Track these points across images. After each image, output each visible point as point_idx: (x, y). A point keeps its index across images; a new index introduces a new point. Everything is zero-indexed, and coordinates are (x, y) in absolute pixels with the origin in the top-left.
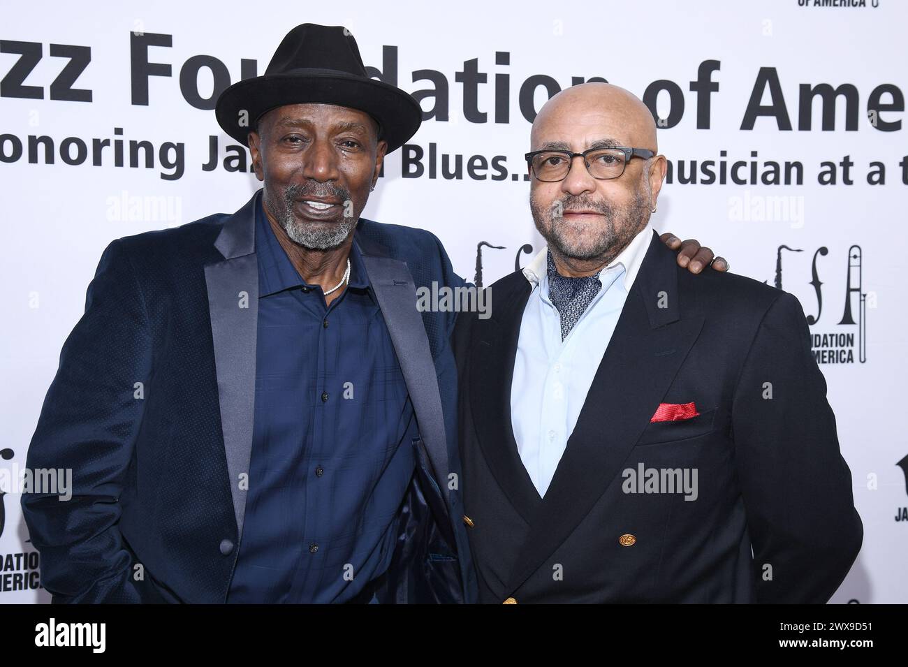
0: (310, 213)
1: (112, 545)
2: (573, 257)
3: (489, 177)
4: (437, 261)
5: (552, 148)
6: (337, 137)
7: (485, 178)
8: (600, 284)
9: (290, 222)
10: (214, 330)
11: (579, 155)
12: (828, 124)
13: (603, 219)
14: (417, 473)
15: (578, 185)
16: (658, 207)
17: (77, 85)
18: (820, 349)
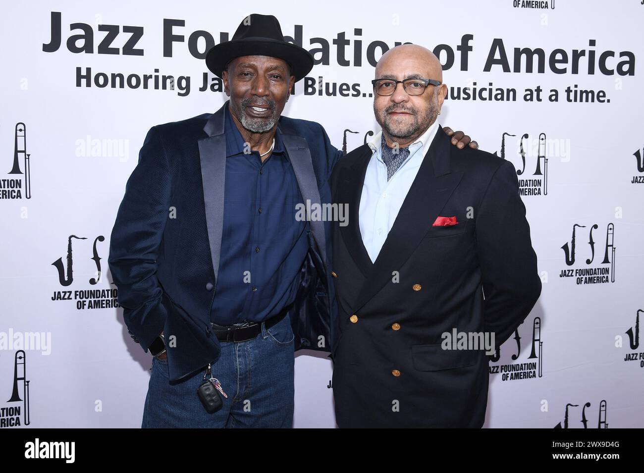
0: (254, 113)
1: (153, 285)
2: (395, 136)
3: (350, 95)
4: (322, 138)
5: (386, 78)
6: (269, 73)
7: (348, 96)
8: (409, 152)
9: (244, 118)
10: (203, 174)
11: (400, 82)
12: (529, 69)
13: (412, 117)
14: (310, 250)
15: (399, 98)
16: (442, 112)
17: (136, 47)
18: (524, 187)
